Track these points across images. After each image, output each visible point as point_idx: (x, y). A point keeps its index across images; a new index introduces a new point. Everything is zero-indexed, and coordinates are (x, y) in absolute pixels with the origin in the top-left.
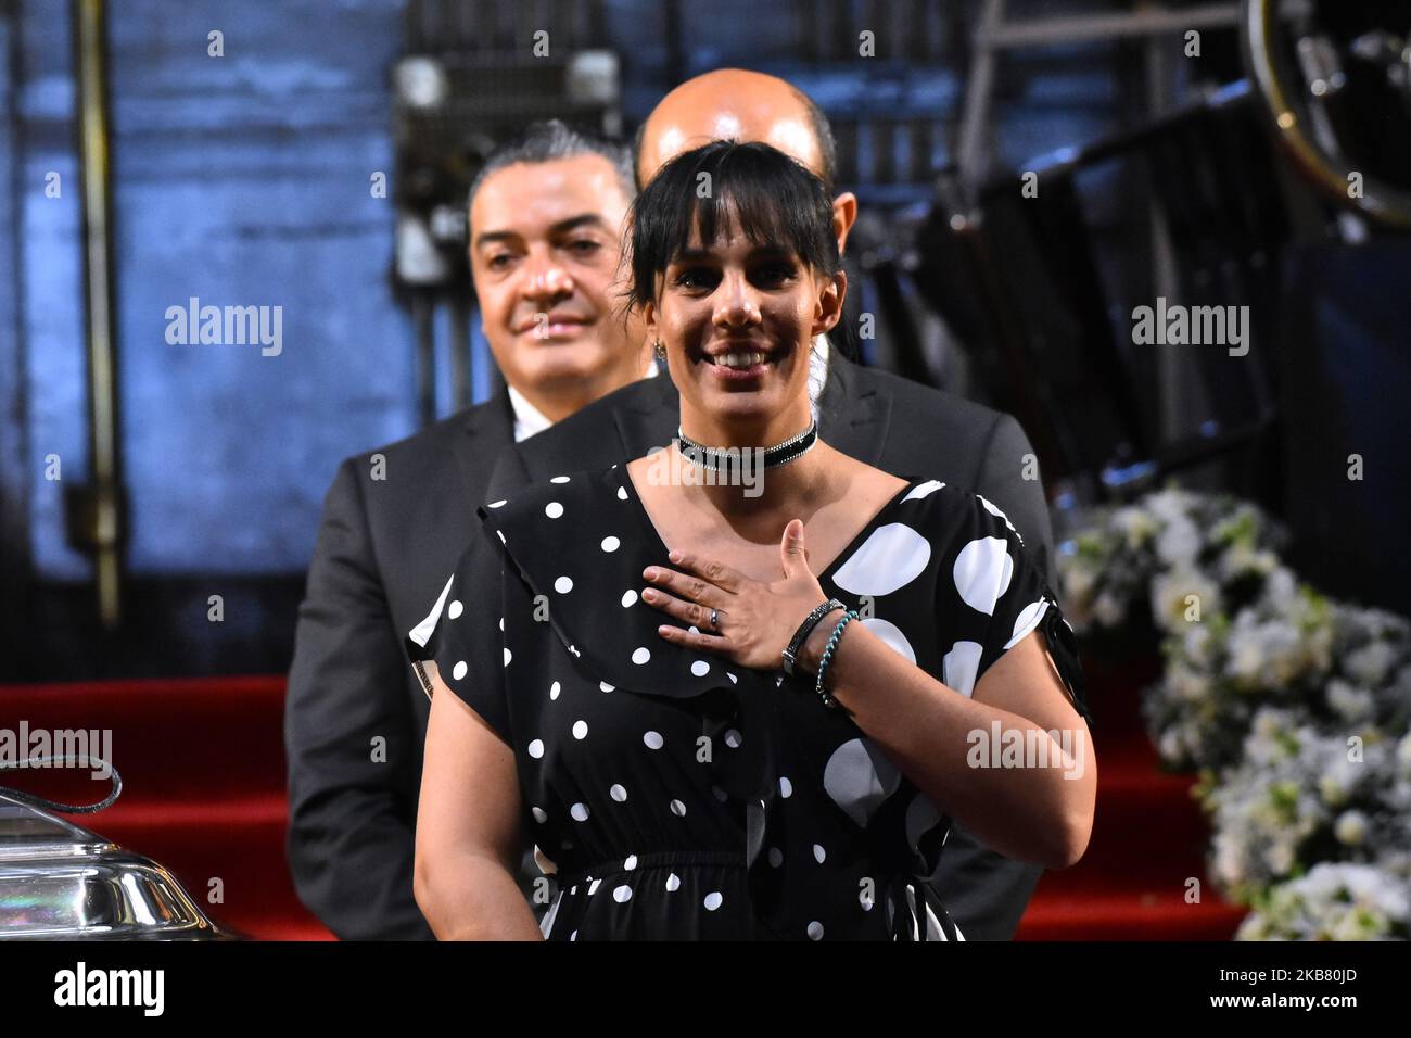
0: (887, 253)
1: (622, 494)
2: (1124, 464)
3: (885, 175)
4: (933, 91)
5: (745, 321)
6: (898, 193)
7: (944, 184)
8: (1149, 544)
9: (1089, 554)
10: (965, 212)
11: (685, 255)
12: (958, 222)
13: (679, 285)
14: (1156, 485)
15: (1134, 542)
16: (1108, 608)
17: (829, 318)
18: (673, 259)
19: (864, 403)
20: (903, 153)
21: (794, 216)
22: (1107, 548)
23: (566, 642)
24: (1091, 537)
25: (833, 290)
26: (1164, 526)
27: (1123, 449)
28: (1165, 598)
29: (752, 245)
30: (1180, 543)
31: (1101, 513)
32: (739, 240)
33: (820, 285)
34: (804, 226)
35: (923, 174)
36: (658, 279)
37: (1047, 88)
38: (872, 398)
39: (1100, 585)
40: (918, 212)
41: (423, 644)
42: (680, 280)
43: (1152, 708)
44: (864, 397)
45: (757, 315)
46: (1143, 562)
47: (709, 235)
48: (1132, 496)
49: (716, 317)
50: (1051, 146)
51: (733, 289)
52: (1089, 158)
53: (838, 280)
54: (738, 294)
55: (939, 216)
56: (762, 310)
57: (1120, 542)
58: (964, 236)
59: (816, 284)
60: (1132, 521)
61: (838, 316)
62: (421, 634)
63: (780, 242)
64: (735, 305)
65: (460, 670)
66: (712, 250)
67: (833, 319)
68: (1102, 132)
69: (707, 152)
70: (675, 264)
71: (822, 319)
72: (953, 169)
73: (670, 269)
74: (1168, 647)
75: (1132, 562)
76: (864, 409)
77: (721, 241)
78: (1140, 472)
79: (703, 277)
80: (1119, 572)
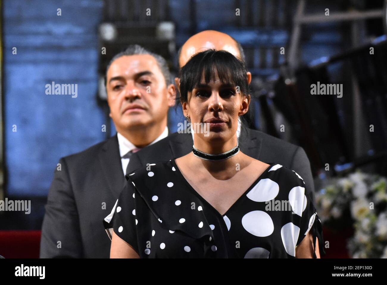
0: (264, 91)
1: (174, 169)
2: (342, 164)
3: (263, 65)
4: (280, 37)
5: (219, 108)
6: (267, 71)
7: (283, 69)
8: (350, 191)
9: (330, 194)
10: (290, 78)
11: (200, 86)
12: (288, 82)
13: (196, 96)
14: (353, 171)
15: (345, 190)
16: (336, 212)
17: (245, 110)
18: (195, 87)
19: (253, 141)
20: (269, 58)
21: (236, 75)
22: (336, 191)
23: (157, 217)
24: (331, 188)
25: (246, 101)
26: (355, 185)
27: (342, 159)
28: (355, 209)
29: (222, 83)
30: (361, 190)
31: (334, 180)
32: (218, 81)
33: (242, 99)
34: (239, 78)
35: (276, 66)
36: (189, 95)
37: (318, 37)
38: (255, 140)
39: (333, 204)
40: (274, 78)
41: (109, 222)
42: (197, 94)
43: (350, 246)
44: (253, 139)
45: (222, 107)
46: (348, 197)
47: (208, 79)
48: (345, 174)
49: (209, 107)
50: (319, 56)
51: (215, 98)
52: (332, 61)
53: (248, 98)
54: (216, 99)
55: (281, 80)
56: (224, 106)
57: (340, 189)
58: (290, 87)
59: (241, 98)
60: (344, 183)
61: (247, 109)
62: (108, 219)
63: (231, 83)
64: (215, 103)
65: (121, 229)
66: (209, 84)
67: (246, 110)
68: (337, 52)
69: (207, 53)
70: (196, 88)
71: (242, 110)
72: (286, 64)
73: (194, 90)
74: (356, 225)
75: (344, 197)
76: (253, 143)
77: (212, 82)
78: (348, 166)
79: (205, 94)
80: (340, 200)
